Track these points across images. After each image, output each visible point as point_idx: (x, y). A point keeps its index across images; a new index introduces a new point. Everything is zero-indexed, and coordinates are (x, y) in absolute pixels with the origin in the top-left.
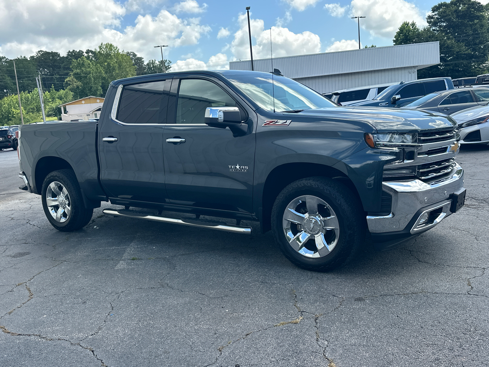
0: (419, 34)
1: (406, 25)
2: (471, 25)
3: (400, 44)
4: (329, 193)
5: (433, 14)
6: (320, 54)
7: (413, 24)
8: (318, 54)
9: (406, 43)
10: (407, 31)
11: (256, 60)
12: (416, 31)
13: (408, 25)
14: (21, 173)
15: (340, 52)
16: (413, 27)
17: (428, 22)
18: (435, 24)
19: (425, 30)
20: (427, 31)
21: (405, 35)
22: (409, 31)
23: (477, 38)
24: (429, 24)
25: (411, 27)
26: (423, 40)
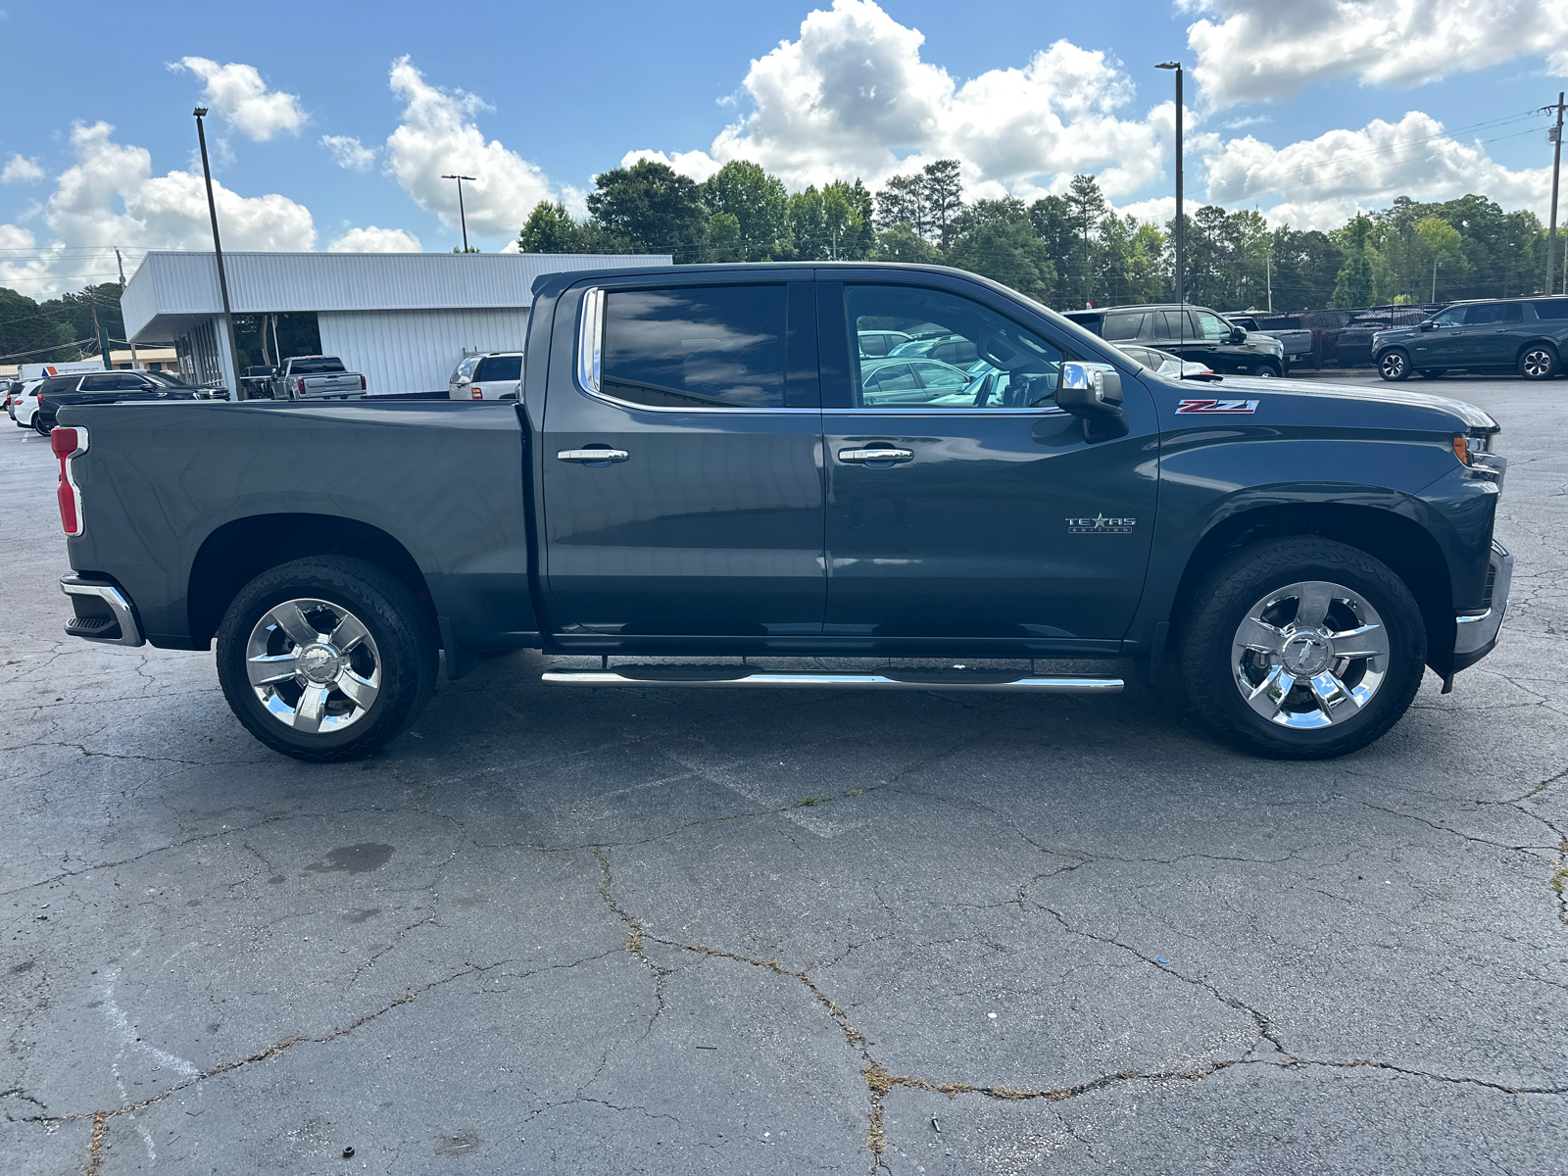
0: (574, 234)
1: (545, 209)
2: (680, 228)
3: (536, 250)
4: (1372, 571)
5: (601, 192)
6: (312, 255)
7: (561, 210)
8: (307, 255)
9: (547, 250)
10: (547, 226)
11: (230, 254)
12: (570, 226)
13: (550, 210)
14: (74, 577)
15: (367, 255)
16: (560, 217)
17: (590, 209)
18: (605, 215)
19: (586, 225)
20: (590, 228)
21: (543, 232)
22: (552, 224)
23: (692, 256)
24: (591, 214)
25: (557, 216)
26: (584, 248)
